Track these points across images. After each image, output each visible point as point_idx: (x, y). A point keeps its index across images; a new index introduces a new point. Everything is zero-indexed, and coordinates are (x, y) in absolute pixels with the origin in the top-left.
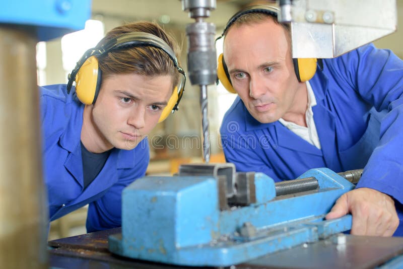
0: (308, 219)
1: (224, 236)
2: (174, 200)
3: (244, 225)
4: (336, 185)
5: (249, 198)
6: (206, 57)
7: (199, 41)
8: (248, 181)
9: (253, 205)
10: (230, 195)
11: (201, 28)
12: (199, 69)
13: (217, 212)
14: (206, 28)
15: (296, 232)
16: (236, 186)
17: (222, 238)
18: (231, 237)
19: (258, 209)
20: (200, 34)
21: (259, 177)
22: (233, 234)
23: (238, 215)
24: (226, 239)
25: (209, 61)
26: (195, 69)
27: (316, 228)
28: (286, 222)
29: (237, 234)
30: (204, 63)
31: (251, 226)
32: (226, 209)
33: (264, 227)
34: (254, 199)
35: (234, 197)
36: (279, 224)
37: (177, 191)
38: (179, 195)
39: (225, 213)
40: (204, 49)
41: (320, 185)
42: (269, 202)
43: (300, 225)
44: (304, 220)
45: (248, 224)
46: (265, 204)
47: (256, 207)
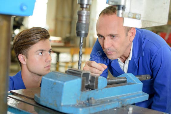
0: (119, 97)
1: (82, 102)
2: (63, 85)
3: (91, 99)
4: (134, 82)
5: (95, 87)
6: (84, 26)
7: (82, 18)
8: (95, 80)
9: (96, 90)
10: (87, 84)
11: (84, 13)
12: (81, 30)
13: (80, 92)
14: (86, 13)
15: (113, 103)
16: (90, 81)
17: (81, 103)
18: (85, 103)
19: (98, 91)
20: (83, 15)
21: (100, 78)
22: (86, 101)
23: (89, 93)
24: (82, 103)
25: (85, 27)
26: (79, 30)
27: (121, 102)
28: (109, 97)
29: (87, 101)
30: (83, 28)
31: (94, 99)
32: (84, 91)
33: (100, 99)
34: (97, 87)
35: (89, 85)
36: (107, 98)
37: (64, 82)
38: (65, 83)
39: (83, 92)
40: (84, 22)
41: (127, 81)
42: (103, 88)
43: (115, 99)
44: (117, 97)
45: (92, 98)
46: (102, 90)
47: (97, 90)
